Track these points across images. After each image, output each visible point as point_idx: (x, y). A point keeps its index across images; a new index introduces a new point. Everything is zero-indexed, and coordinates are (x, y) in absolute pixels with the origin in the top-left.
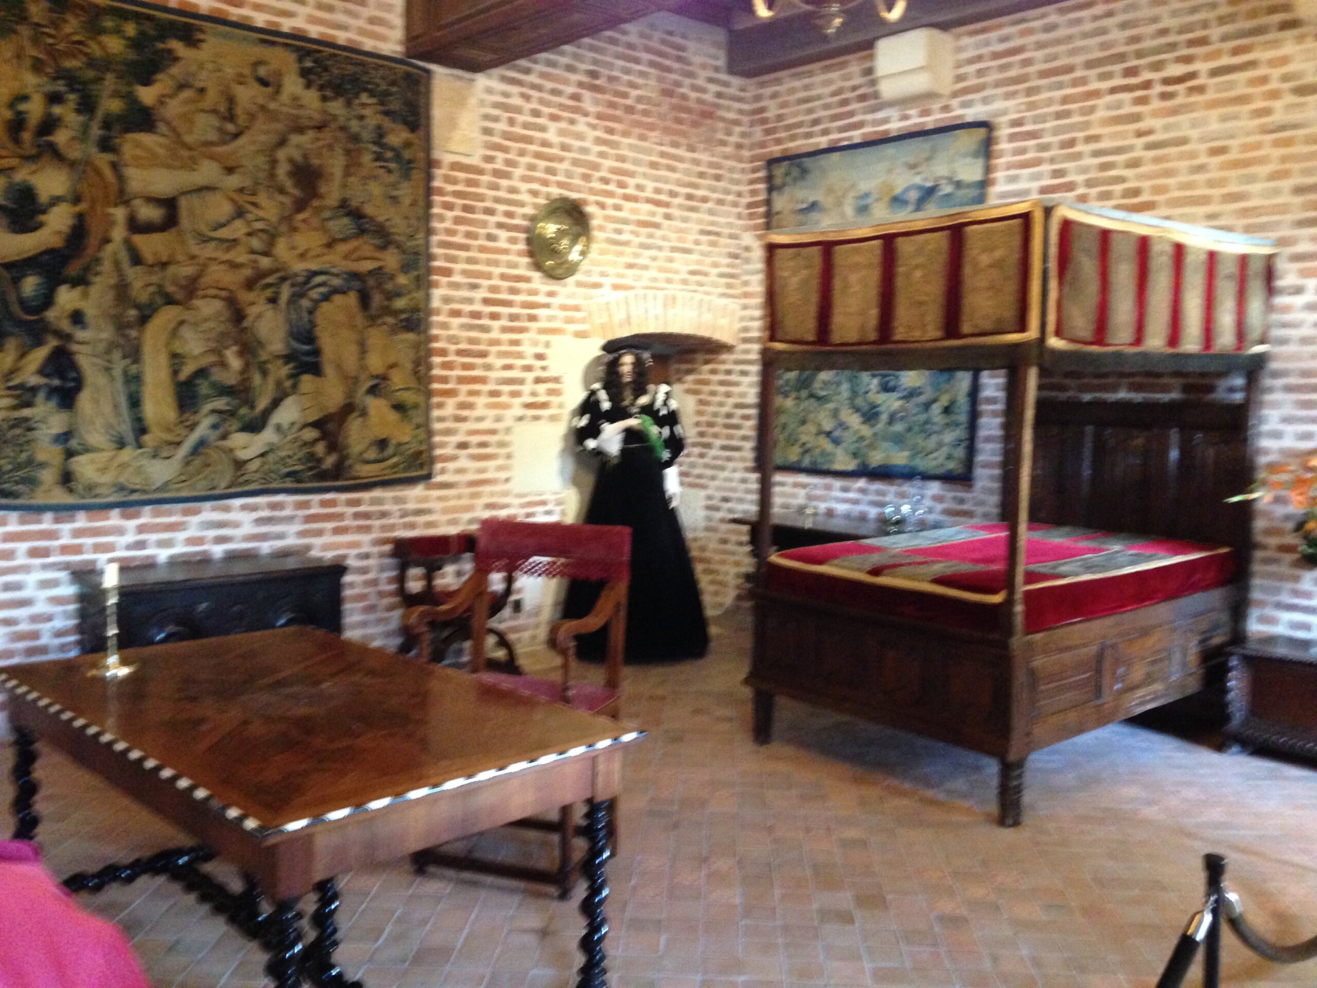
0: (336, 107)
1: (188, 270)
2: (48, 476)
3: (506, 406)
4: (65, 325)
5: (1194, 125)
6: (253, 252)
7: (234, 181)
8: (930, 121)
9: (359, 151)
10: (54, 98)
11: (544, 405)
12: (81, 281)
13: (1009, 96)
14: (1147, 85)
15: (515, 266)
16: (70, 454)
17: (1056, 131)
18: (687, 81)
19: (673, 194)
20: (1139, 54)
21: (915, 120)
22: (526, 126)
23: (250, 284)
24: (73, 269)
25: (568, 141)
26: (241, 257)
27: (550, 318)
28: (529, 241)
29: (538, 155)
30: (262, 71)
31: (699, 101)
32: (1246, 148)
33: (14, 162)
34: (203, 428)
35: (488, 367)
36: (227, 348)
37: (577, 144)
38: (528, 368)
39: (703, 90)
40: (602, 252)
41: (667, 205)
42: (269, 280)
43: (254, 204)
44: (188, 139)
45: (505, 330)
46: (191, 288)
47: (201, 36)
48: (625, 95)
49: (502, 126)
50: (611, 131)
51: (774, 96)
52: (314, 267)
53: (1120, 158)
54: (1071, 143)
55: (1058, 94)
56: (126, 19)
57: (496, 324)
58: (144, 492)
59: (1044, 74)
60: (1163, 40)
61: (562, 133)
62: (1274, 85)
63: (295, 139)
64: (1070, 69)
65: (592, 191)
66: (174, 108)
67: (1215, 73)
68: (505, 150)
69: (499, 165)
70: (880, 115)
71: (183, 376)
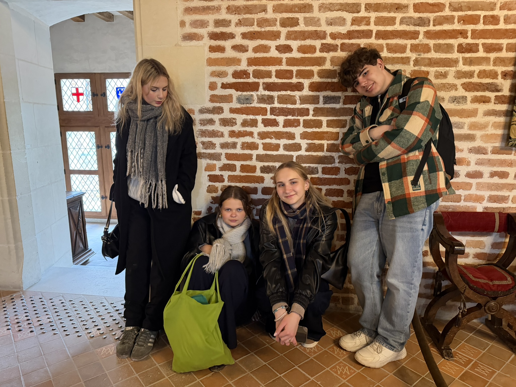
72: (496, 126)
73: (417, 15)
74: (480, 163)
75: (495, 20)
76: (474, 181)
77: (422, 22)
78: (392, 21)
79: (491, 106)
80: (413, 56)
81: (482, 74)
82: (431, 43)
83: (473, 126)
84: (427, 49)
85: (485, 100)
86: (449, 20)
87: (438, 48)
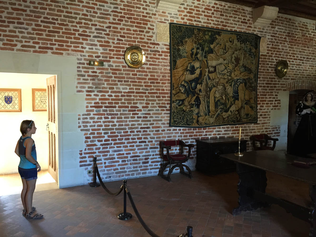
0: (243, 45)
1: (217, 80)
2: (195, 121)
3: (270, 106)
6: (228, 76)
7: (225, 62)
9: (246, 54)
10: (198, 48)
11: (277, 106)
15: (272, 76)
16: (198, 117)
18: (307, 33)
19: (304, 58)
22: (275, 45)
23: (227, 82)
24: (200, 81)
25: (283, 48)
26: (226, 77)
27: (278, 87)
28: (275, 70)
29: (277, 51)
30: (231, 40)
31: (310, 37)
33: (192, 61)
34: (219, 112)
35: (266, 98)
36: (223, 95)
37: (285, 48)
38: (274, 98)
39: (311, 35)
41: (303, 60)
42: (230, 81)
43: (229, 66)
44: (218, 54)
45: (269, 90)
46: (217, 84)
47: (221, 34)
49: (271, 46)
50: (292, 45)
52: (238, 78)
56: (209, 32)
57: (268, 89)
58: (209, 124)
61: (282, 46)
63: (236, 52)
65: (288, 58)
66: (216, 49)
68: (271, 51)
69: (270, 54)
71: (216, 101)
72: (167, 117)
73: (146, 88)
74: (164, 127)
75: (163, 90)
76: (163, 132)
77: (147, 90)
78: (139, 89)
79: (165, 112)
80: (146, 99)
81: (162, 103)
82: (150, 95)
83: (162, 117)
84: (149, 97)
85: (164, 110)
86: (153, 89)
87: (151, 97)
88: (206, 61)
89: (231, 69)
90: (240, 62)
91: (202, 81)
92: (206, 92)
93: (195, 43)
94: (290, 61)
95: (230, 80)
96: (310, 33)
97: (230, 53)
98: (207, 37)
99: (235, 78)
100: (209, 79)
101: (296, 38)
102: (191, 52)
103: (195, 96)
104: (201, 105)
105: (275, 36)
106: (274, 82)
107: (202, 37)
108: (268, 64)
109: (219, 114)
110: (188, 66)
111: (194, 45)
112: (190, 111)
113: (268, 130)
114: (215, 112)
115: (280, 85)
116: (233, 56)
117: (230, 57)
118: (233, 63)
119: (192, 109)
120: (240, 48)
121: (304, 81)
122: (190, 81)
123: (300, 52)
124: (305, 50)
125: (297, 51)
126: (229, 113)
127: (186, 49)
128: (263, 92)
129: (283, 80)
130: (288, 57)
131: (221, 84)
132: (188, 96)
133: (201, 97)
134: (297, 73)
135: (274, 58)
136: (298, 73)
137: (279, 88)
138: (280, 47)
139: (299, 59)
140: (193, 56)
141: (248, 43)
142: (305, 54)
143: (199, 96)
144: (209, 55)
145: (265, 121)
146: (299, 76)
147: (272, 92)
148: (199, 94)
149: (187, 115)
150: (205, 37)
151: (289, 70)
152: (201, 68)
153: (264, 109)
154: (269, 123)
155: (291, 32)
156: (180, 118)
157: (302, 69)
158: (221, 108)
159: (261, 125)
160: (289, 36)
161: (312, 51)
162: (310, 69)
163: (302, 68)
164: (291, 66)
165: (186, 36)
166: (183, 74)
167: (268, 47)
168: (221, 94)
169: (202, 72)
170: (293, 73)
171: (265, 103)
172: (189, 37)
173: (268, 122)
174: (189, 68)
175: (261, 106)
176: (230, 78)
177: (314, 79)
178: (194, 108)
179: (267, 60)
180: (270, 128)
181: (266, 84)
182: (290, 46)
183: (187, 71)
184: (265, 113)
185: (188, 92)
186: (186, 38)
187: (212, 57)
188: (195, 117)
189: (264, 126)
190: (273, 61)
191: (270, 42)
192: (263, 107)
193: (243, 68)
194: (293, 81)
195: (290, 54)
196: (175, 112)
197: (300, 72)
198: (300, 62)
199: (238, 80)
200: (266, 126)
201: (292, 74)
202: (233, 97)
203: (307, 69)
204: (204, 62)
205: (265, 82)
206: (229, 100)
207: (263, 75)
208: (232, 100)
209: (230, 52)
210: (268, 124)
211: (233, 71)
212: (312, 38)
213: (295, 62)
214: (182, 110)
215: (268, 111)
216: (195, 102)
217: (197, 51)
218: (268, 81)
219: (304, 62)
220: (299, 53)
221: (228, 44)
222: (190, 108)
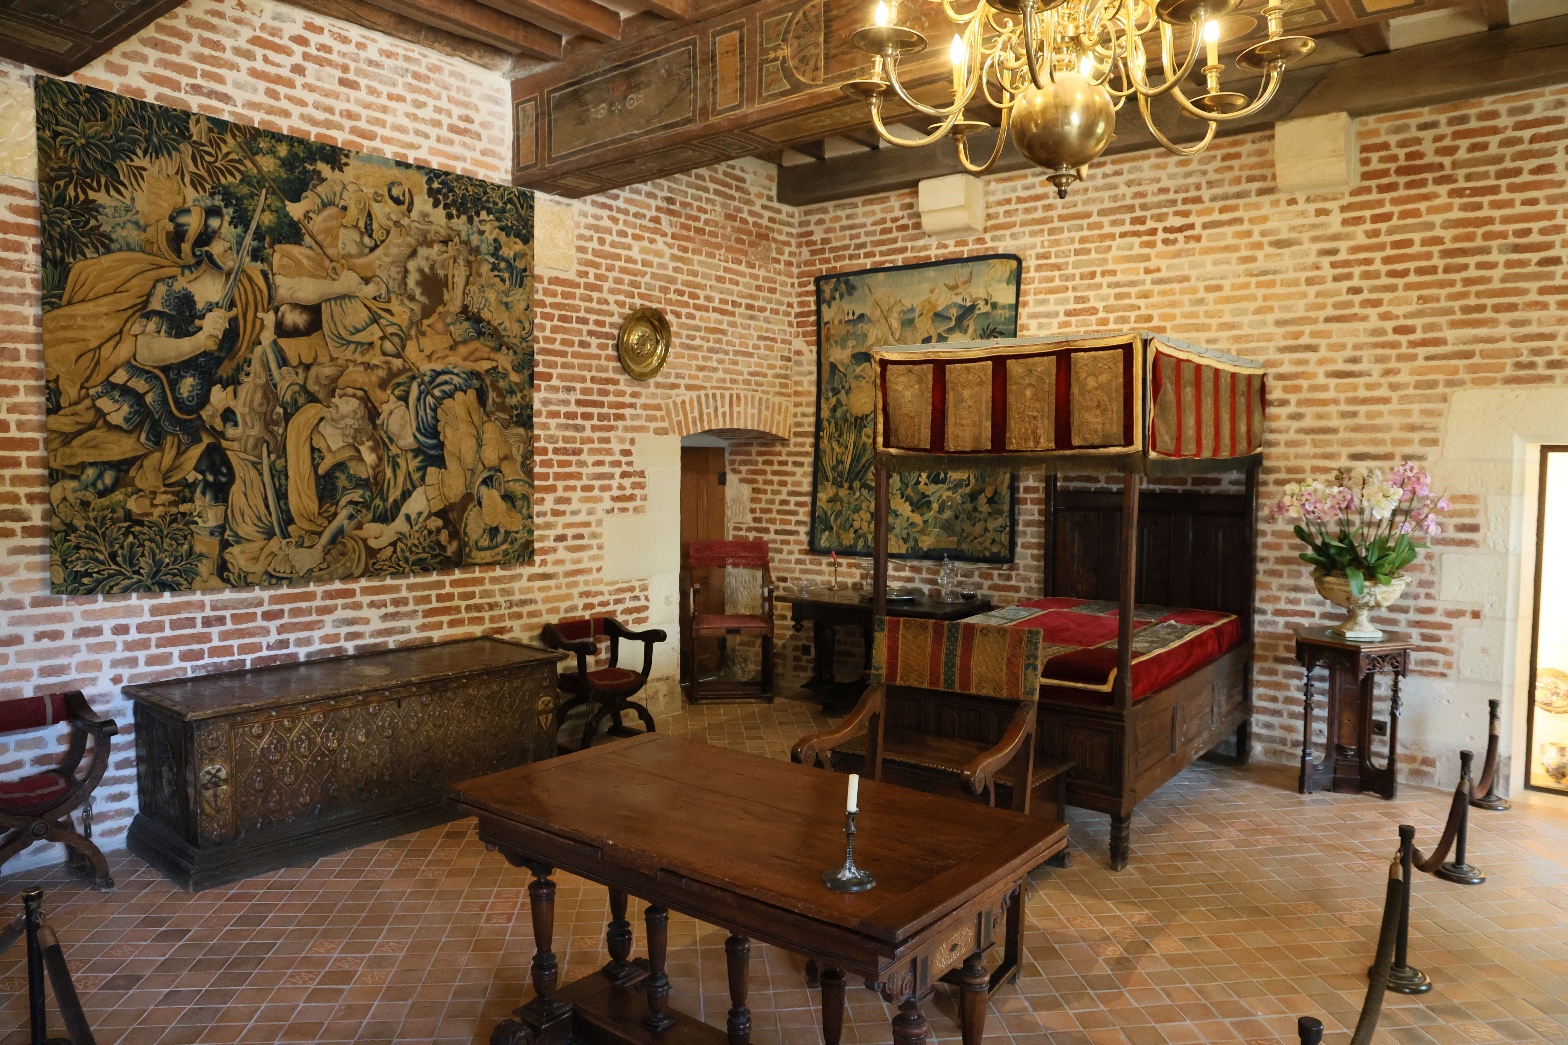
0: (460, 223)
1: (329, 371)
2: (205, 567)
3: (599, 500)
4: (218, 424)
5: (1192, 266)
7: (370, 290)
8: (965, 252)
9: (479, 263)
10: (212, 212)
11: (632, 498)
12: (233, 382)
13: (1033, 234)
14: (1153, 232)
15: (605, 370)
16: (225, 545)
17: (1076, 265)
18: (746, 208)
19: (736, 305)
20: (1144, 207)
21: (952, 249)
22: (613, 244)
23: (383, 385)
24: (225, 370)
25: (650, 258)
26: (376, 361)
27: (634, 417)
28: (617, 347)
29: (623, 270)
30: (396, 192)
31: (755, 224)
32: (1234, 287)
33: (175, 271)
35: (583, 464)
36: (362, 443)
37: (656, 260)
38: (617, 464)
39: (760, 216)
40: (678, 356)
41: (733, 314)
42: (399, 380)
43: (388, 311)
44: (330, 251)
45: (594, 428)
47: (344, 160)
48: (697, 219)
49: (595, 244)
50: (685, 250)
51: (820, 222)
52: (439, 367)
53: (1133, 290)
54: (1093, 275)
55: (1077, 235)
57: (588, 424)
59: (1062, 218)
60: (1163, 197)
61: (643, 250)
62: (1256, 238)
63: (423, 252)
64: (1088, 215)
65: (669, 302)
66: (317, 223)
67: (1205, 226)
68: (597, 266)
69: (591, 279)
70: (921, 243)
71: (321, 471)
88: (265, 275)
89: (405, 324)
90: (446, 297)
91: (239, 369)
92: (268, 423)
93: (197, 182)
94: (678, 315)
95: (400, 372)
96: (757, 208)
97: (395, 251)
98: (268, 164)
99: (426, 367)
100: (283, 361)
101: (700, 225)
102: (171, 227)
103: (198, 440)
104: (236, 490)
105: (610, 208)
106: (612, 398)
107: (240, 161)
108: (584, 321)
109: (340, 531)
110: (149, 295)
111: (190, 193)
112: (174, 520)
113: (595, 600)
114: (320, 520)
115: (639, 411)
116: (412, 265)
117: (394, 270)
118: (412, 298)
119: (184, 508)
120: (443, 232)
121: (738, 397)
122: (165, 369)
123: (720, 279)
124: (737, 273)
125: (705, 276)
126: (400, 524)
127: (141, 204)
128: (566, 440)
129: (652, 389)
130: (673, 296)
131: (350, 391)
132: (157, 440)
133: (236, 445)
134: (709, 364)
135: (611, 298)
136: (715, 365)
137: (637, 423)
138: (635, 253)
139: (715, 310)
140: (186, 247)
141: (484, 215)
142: (740, 288)
143: (224, 444)
144: (277, 247)
145: (578, 561)
146: (720, 374)
147: (607, 440)
148: (222, 435)
149: (151, 540)
150: (254, 163)
151: (678, 350)
152: (232, 305)
153: (573, 513)
154: (599, 570)
155: (678, 198)
156: (113, 556)
157: (730, 348)
158: (351, 502)
159: (564, 581)
160: (670, 212)
161: (766, 279)
162: (762, 351)
163: (728, 342)
164: (685, 332)
165: (135, 142)
166: (121, 332)
167: (581, 249)
168: (354, 438)
169: (237, 327)
170: (694, 362)
171: (579, 484)
172: (157, 152)
173: (595, 565)
174: (156, 304)
175: (560, 501)
176: (397, 363)
177: (778, 389)
178: (198, 503)
179: (577, 302)
180: (602, 593)
181: (579, 403)
182: (675, 251)
183: (148, 316)
184: (581, 530)
185: (155, 424)
186: (140, 152)
187: (298, 263)
188: (205, 544)
189: (575, 584)
190: (604, 307)
191: (588, 227)
192: (568, 501)
193: (466, 325)
194: (694, 394)
195: (679, 286)
196: (75, 530)
197: (721, 361)
198: (720, 322)
199: (439, 374)
200: (586, 583)
201: (689, 367)
202: (417, 452)
203: (750, 350)
204: (250, 279)
205: (573, 397)
206: (395, 466)
207: (564, 366)
208: (414, 463)
209: (396, 246)
210: (595, 575)
211: (413, 332)
212: (763, 231)
213: (702, 319)
214: (120, 513)
215: (592, 519)
216: (202, 473)
217: (206, 226)
218: (584, 391)
219: (738, 320)
220: (714, 283)
221: (384, 211)
222: (171, 504)
